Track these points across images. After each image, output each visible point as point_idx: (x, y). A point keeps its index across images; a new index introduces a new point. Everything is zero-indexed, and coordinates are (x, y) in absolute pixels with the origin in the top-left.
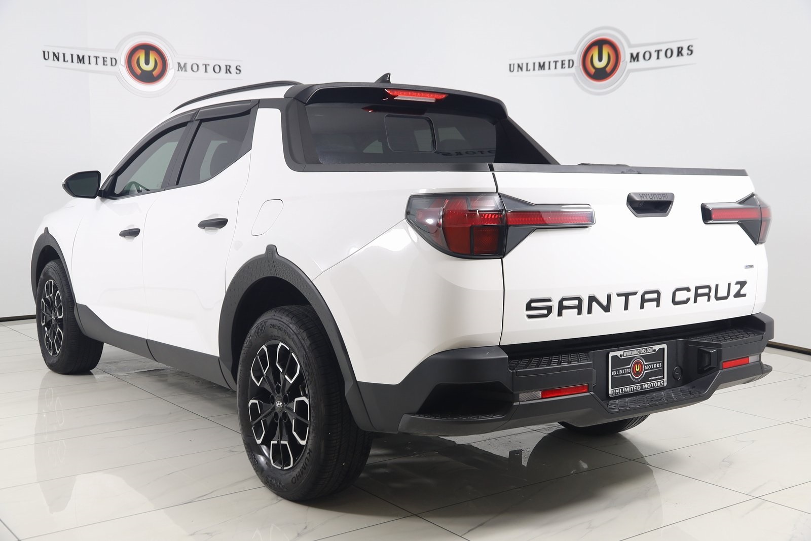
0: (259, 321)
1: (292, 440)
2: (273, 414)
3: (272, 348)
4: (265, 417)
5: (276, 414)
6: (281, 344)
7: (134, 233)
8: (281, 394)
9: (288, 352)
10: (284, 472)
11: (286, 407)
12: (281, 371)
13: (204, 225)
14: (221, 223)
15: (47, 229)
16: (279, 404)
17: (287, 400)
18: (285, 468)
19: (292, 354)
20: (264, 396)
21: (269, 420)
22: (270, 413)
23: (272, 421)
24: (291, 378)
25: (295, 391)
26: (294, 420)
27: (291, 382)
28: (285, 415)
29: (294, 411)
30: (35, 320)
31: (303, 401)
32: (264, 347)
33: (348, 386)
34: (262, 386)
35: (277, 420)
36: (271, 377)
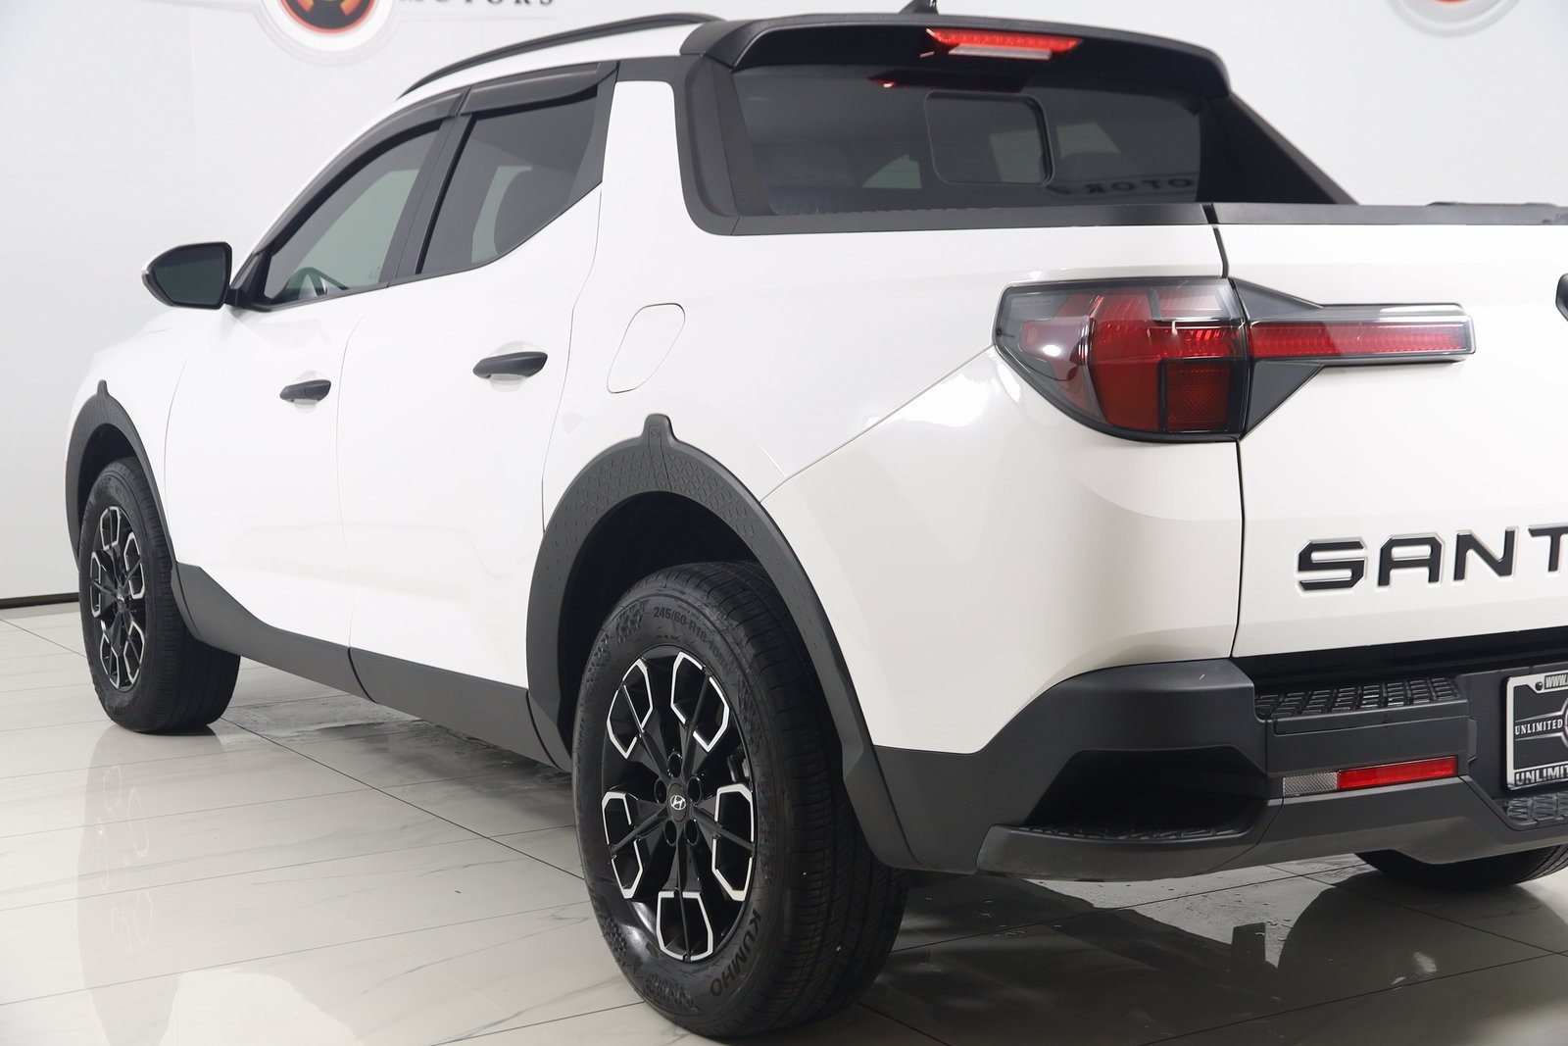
0: (628, 600)
1: (711, 890)
2: (663, 826)
3: (660, 668)
4: (643, 832)
5: (671, 826)
6: (681, 656)
7: (316, 390)
8: (682, 777)
9: (700, 676)
10: (691, 968)
11: (696, 809)
12: (683, 720)
13: (488, 369)
14: (531, 363)
15: (103, 385)
16: (677, 802)
17: (698, 792)
18: (694, 958)
19: (711, 679)
20: (640, 781)
21: (652, 840)
22: (655, 823)
23: (662, 841)
24: (708, 739)
25: (718, 768)
26: (715, 841)
27: (708, 748)
28: (692, 829)
29: (716, 819)
30: (77, 605)
31: (738, 795)
32: (639, 663)
33: (851, 759)
34: (634, 760)
35: (673, 840)
36: (658, 737)
